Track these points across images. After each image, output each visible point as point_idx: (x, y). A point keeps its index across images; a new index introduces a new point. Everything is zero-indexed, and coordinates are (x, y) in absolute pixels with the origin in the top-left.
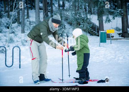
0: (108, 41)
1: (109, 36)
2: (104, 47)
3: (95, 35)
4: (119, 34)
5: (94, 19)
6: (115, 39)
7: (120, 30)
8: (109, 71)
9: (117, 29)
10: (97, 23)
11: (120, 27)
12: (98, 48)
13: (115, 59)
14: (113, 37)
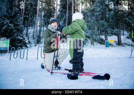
0: (110, 47)
1: (110, 45)
2: (108, 49)
3: (103, 44)
4: (116, 44)
5: (103, 37)
6: (114, 46)
7: (116, 42)
8: (111, 63)
9: (115, 42)
10: (104, 39)
11: (117, 41)
12: (104, 50)
13: (114, 56)
14: (113, 45)
